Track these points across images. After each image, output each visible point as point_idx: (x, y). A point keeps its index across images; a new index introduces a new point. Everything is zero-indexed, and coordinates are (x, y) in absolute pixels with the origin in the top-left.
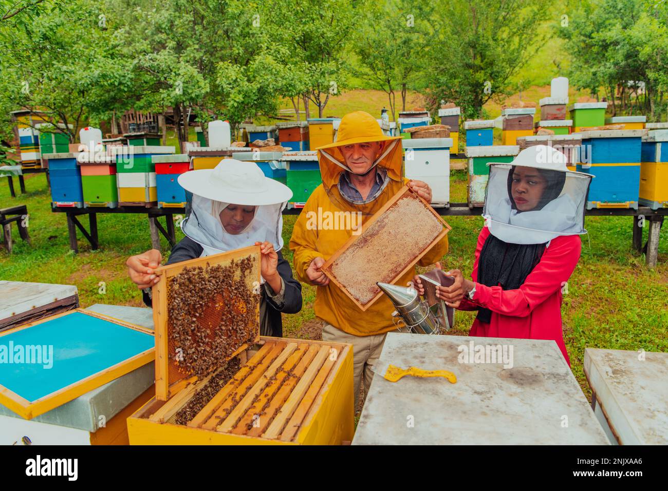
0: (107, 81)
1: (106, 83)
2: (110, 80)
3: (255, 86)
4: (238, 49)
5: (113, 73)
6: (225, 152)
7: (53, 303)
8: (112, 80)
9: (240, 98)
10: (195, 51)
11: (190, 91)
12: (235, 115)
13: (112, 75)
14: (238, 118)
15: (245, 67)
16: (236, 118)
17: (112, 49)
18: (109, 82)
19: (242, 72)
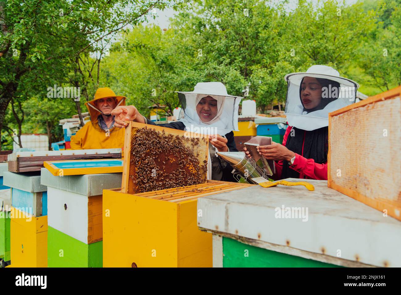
0: (190, 82)
1: (189, 83)
2: (192, 81)
3: (275, 80)
4: (267, 60)
5: (193, 78)
6: (250, 118)
7: (107, 154)
8: (193, 82)
9: (265, 88)
10: (240, 62)
11: (235, 86)
12: (263, 100)
13: (193, 79)
14: (265, 102)
15: (270, 70)
16: (263, 102)
17: (196, 66)
18: (191, 83)
19: (267, 73)
